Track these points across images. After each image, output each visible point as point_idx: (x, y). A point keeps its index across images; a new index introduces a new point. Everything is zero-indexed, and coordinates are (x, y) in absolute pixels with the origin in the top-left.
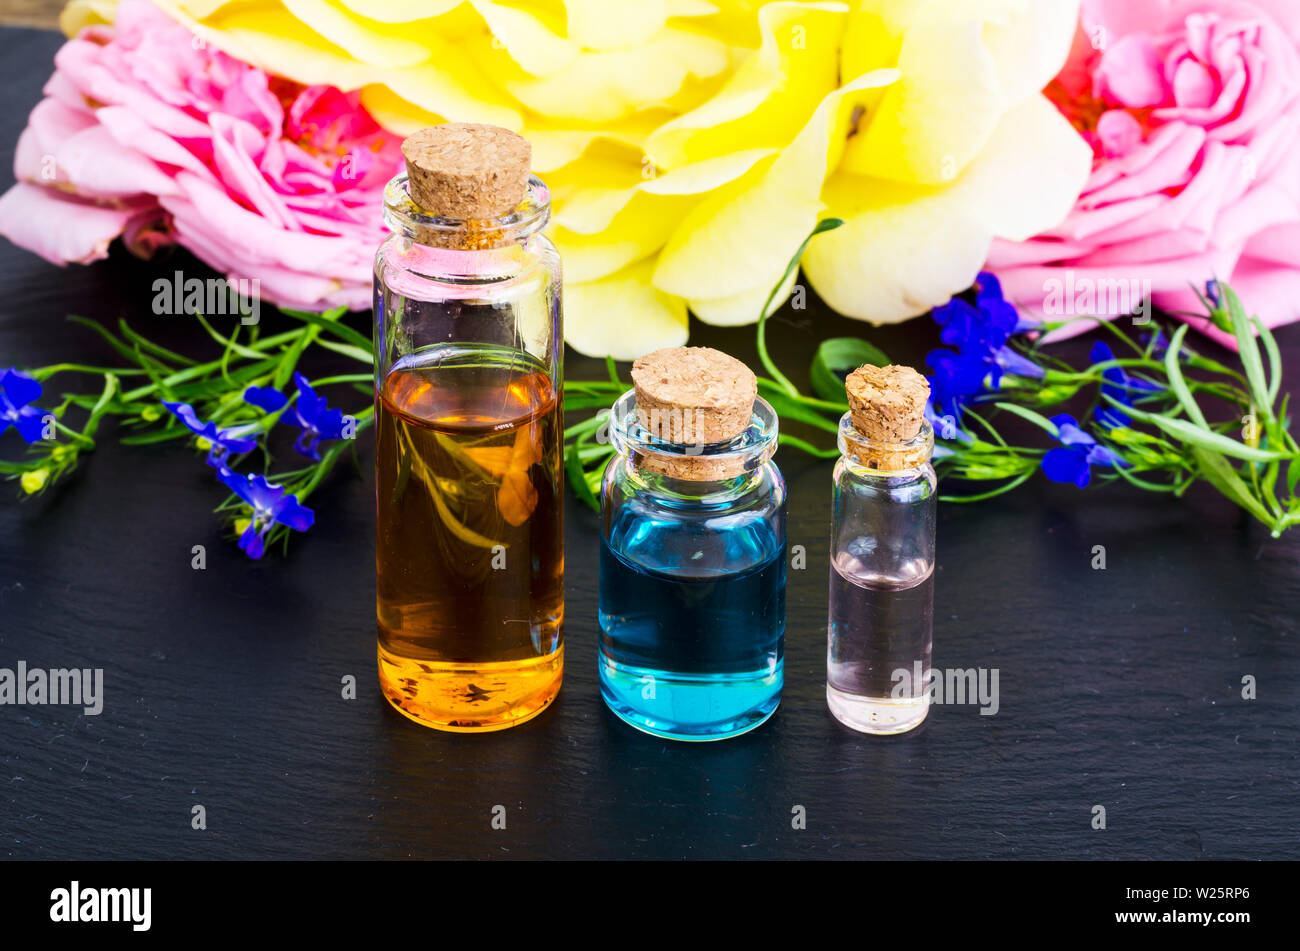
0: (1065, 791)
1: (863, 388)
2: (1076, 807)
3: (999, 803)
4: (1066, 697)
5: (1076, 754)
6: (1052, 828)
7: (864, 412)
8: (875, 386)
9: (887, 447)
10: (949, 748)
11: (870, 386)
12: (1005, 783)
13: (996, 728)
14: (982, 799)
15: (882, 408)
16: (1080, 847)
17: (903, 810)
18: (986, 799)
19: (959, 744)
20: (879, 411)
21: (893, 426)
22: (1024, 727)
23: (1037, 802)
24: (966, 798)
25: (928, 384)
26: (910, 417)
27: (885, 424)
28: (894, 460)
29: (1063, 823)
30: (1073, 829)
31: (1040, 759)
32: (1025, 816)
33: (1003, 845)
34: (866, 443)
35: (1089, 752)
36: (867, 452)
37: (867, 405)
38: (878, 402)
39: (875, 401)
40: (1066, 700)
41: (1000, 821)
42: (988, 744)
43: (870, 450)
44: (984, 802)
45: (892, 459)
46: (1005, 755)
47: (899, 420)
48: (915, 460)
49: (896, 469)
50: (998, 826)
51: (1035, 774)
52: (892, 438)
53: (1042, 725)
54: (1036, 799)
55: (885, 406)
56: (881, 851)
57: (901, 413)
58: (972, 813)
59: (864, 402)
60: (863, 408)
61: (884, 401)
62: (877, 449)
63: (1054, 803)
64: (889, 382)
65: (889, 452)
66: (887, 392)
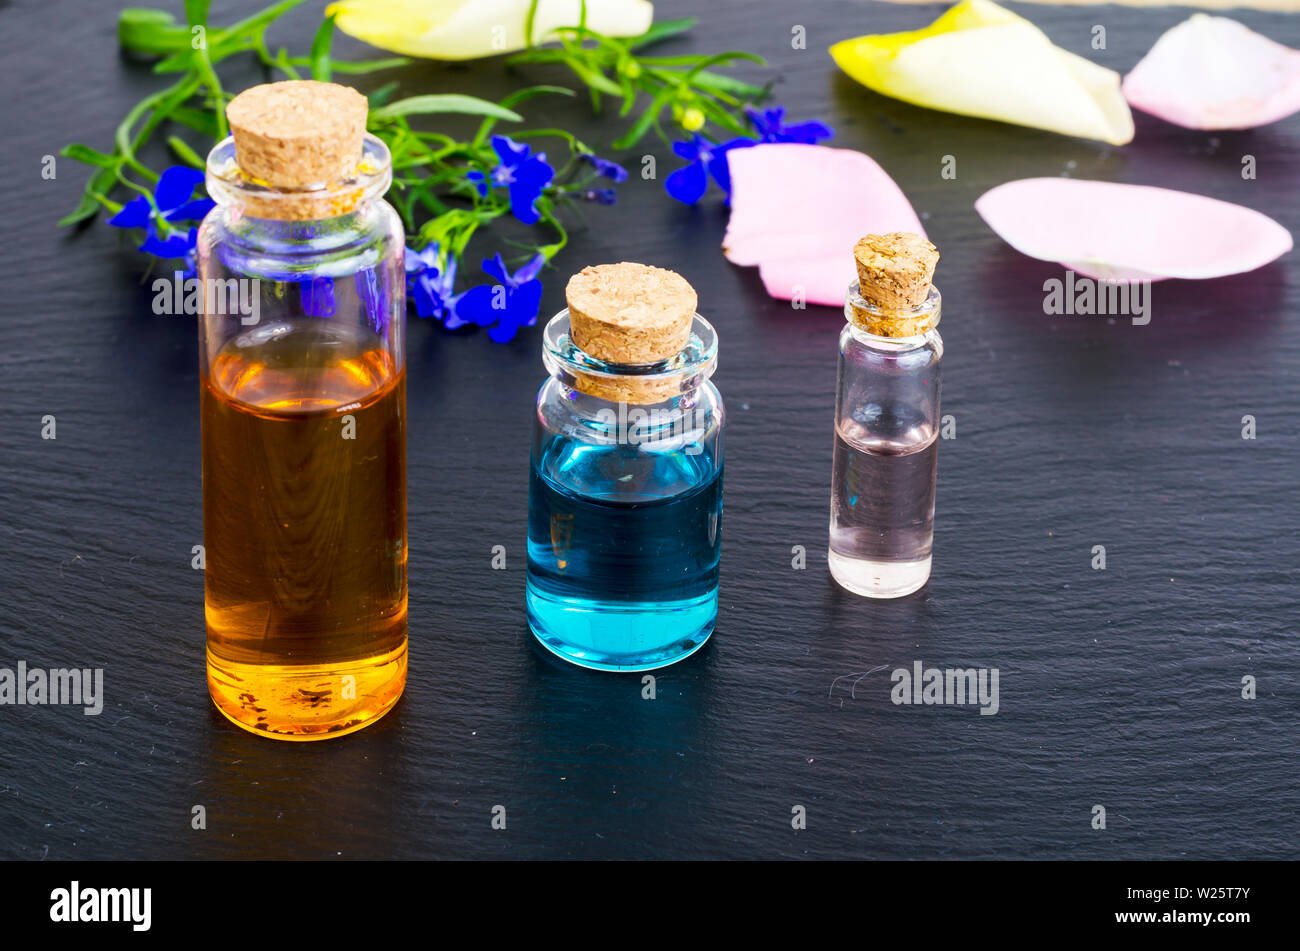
0: (1191, 771)
1: (873, 257)
2: (1204, 788)
3: (1122, 784)
4: (1188, 671)
5: (1201, 732)
6: (1177, 811)
7: (877, 282)
8: (884, 254)
9: (899, 314)
10: (1068, 727)
11: (880, 255)
12: (1127, 763)
13: (1116, 705)
14: (1104, 780)
15: (897, 276)
16: (1211, 831)
17: (1019, 793)
18: (1108, 780)
19: (1077, 721)
20: (894, 279)
21: (905, 294)
22: (1145, 702)
23: (1162, 783)
24: (1086, 779)
25: (935, 248)
26: (922, 282)
27: (898, 291)
28: (906, 327)
29: (1191, 805)
30: (1202, 812)
31: (1164, 737)
32: (1150, 798)
33: (1127, 829)
34: (876, 311)
35: (1215, 729)
36: (879, 320)
37: (882, 274)
38: (893, 271)
39: (890, 269)
40: (1189, 674)
41: (1126, 804)
42: (1109, 721)
43: (883, 318)
44: (1106, 783)
45: (904, 325)
46: (1127, 733)
47: (913, 287)
48: (925, 325)
49: (909, 336)
50: (1122, 809)
51: (1160, 753)
52: (905, 305)
53: (1164, 701)
54: (1161, 780)
55: (899, 273)
56: (998, 836)
57: (914, 279)
58: (1093, 795)
59: (878, 272)
60: (877, 278)
61: (897, 268)
62: (890, 316)
63: (1181, 784)
64: (897, 249)
65: (902, 319)
66: (898, 259)
